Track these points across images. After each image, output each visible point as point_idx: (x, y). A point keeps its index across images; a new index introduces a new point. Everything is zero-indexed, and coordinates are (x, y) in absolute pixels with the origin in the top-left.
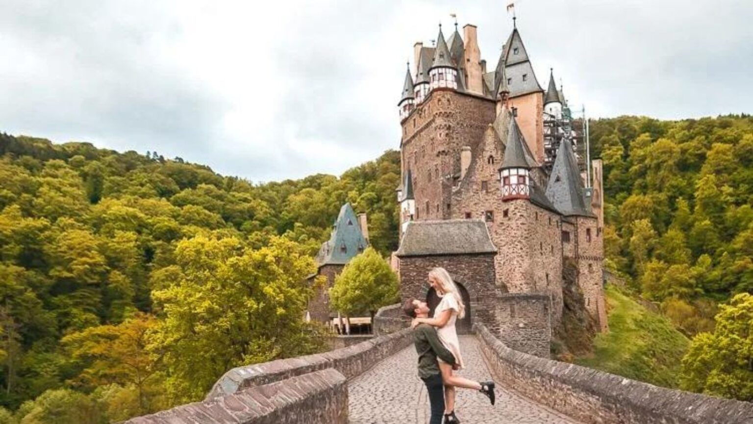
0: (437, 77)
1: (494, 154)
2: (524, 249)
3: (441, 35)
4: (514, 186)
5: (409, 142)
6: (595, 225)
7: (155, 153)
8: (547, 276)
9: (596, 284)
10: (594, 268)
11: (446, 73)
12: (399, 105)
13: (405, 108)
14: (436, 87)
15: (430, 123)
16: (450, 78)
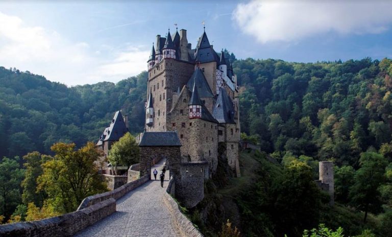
0: (166, 53)
1: (186, 98)
2: (198, 140)
4: (194, 113)
5: (151, 80)
6: (235, 127)
7: (15, 68)
8: (210, 151)
9: (235, 154)
10: (234, 146)
11: (170, 51)
12: (148, 62)
13: (150, 64)
14: (165, 57)
15: (162, 73)
16: (172, 53)
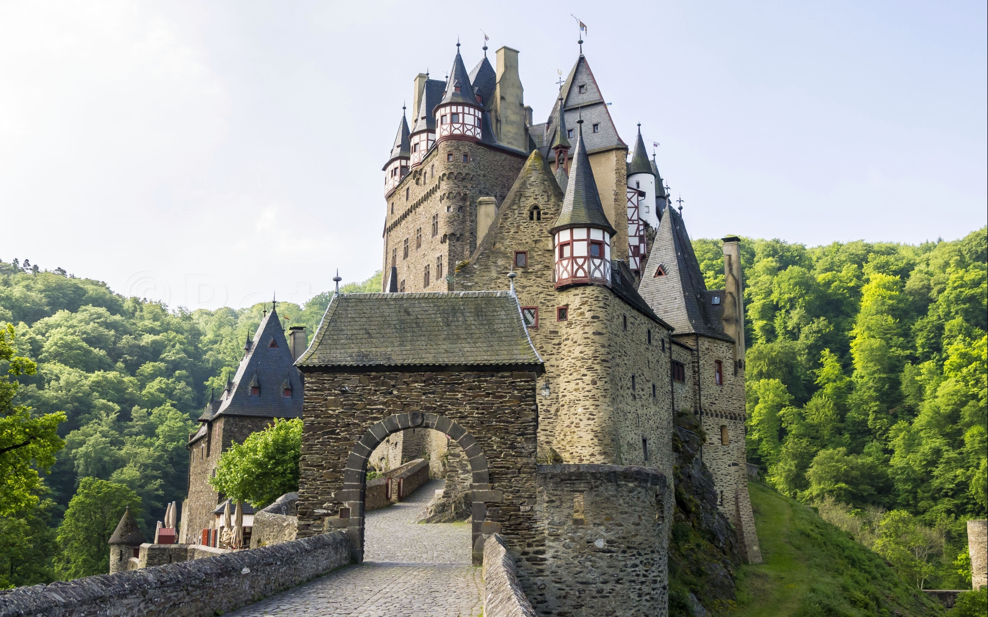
0: (448, 119)
1: (541, 203)
2: (599, 383)
3: (459, 61)
4: (580, 261)
5: (396, 224)
6: (730, 354)
7: (27, 261)
8: (644, 441)
9: (734, 464)
10: (731, 434)
11: (463, 113)
12: (384, 169)
13: (394, 173)
14: (446, 133)
15: (433, 191)
16: (470, 118)
